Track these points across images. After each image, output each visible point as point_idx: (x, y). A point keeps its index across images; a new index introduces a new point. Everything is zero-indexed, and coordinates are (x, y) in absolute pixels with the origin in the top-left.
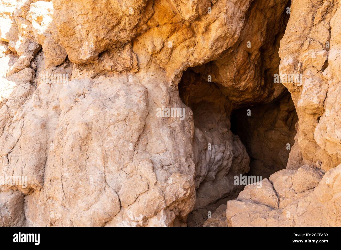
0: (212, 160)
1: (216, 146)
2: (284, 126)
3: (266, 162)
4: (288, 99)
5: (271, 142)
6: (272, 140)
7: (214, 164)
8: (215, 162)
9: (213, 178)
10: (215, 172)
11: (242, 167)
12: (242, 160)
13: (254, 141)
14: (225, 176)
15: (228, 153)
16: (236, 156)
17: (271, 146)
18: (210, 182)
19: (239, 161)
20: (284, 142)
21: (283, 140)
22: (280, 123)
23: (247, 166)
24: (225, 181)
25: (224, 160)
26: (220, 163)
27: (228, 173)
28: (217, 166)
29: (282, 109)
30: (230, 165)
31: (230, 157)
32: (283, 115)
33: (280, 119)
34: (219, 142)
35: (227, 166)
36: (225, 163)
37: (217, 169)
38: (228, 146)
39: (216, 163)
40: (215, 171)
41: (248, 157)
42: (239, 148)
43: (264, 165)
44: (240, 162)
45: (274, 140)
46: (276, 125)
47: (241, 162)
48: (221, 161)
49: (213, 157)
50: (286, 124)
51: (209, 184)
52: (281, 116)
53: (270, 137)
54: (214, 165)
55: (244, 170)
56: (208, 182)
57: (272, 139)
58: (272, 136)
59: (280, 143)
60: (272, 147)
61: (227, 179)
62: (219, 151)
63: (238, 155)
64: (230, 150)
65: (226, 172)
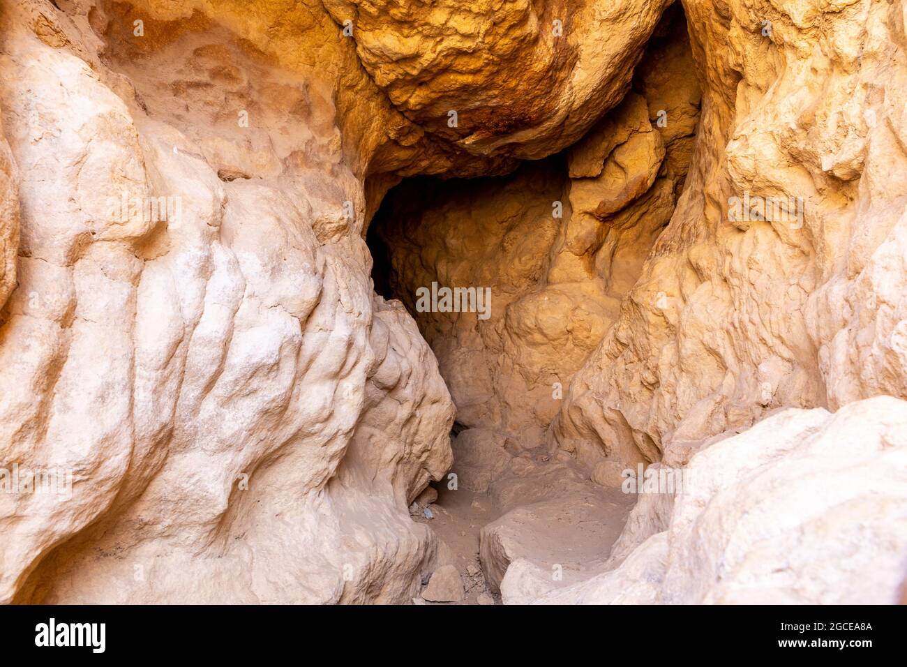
0: (201, 357)
1: (252, 263)
2: (585, 275)
3: (514, 434)
4: (602, 162)
5: (534, 344)
6: (538, 337)
7: (219, 390)
8: (227, 377)
9: (208, 501)
10: (229, 456)
11: (417, 449)
12: (419, 405)
13: (463, 350)
14: (312, 493)
15: (341, 331)
16: (390, 382)
17: (531, 364)
18: (190, 535)
19: (404, 412)
20: (588, 342)
21: (585, 333)
22: (569, 264)
23: (438, 441)
24: (310, 520)
25: (311, 375)
26: (272, 390)
27: (339, 468)
28: (245, 412)
29: (578, 207)
30: (346, 416)
31: (351, 360)
32: (583, 233)
33: (570, 248)
34: (277, 242)
35: (327, 419)
36: (313, 398)
37: (252, 432)
38: (343, 292)
39: (243, 390)
40: (225, 446)
41: (447, 397)
42: (406, 344)
43: (505, 447)
44: (408, 421)
45: (545, 335)
46: (556, 273)
47: (413, 416)
48: (286, 377)
49: (212, 326)
50: (591, 268)
51: (178, 556)
52: (575, 234)
53: (530, 322)
54: (228, 400)
55: (424, 465)
56: (163, 535)
57: (541, 331)
58: (540, 316)
59: (570, 345)
60: (536, 369)
61: (325, 509)
62: (270, 301)
63: (398, 374)
64: (353, 317)
65: (321, 465)
